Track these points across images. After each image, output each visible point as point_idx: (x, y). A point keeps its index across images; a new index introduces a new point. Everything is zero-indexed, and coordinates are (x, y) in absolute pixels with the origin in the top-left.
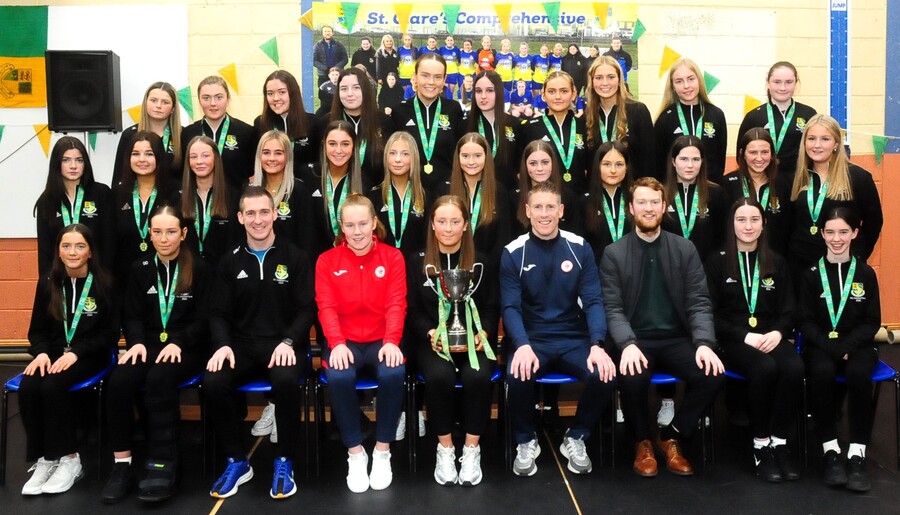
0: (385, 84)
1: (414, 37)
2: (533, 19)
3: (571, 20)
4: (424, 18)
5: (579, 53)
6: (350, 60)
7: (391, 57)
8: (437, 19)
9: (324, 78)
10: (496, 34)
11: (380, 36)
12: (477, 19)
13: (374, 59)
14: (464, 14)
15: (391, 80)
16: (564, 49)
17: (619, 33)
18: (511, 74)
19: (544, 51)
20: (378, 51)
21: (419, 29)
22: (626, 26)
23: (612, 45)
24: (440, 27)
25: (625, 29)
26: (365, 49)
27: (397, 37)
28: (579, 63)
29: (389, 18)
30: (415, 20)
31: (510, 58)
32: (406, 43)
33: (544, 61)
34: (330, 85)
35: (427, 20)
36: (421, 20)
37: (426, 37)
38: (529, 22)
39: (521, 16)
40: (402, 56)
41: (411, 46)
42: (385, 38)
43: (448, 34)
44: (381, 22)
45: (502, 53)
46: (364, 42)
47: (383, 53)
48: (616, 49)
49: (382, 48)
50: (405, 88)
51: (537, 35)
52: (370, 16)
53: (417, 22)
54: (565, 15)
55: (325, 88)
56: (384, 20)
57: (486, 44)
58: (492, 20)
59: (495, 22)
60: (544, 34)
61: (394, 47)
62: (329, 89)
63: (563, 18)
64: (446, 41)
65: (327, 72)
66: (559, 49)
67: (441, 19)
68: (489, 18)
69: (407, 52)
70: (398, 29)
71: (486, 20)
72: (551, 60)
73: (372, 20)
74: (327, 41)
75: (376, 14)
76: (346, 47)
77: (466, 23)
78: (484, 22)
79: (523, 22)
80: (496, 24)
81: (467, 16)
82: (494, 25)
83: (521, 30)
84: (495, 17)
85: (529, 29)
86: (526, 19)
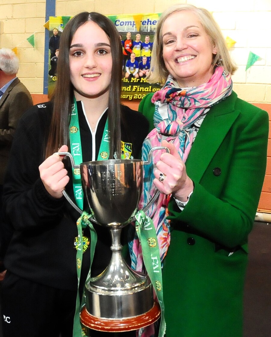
2: (153, 22)
9: (53, 55)
10: (134, 31)
12: (125, 23)
14: (119, 21)
18: (140, 53)
31: (140, 44)
34: (56, 58)
38: (151, 24)
39: (147, 21)
45: (136, 41)
51: (154, 31)
55: (53, 59)
57: (128, 36)
58: (132, 23)
59: (134, 24)
62: (55, 60)
65: (55, 52)
71: (130, 23)
74: (55, 36)
77: (120, 26)
78: (128, 25)
79: (148, 24)
80: (134, 26)
81: (120, 22)
82: (133, 26)
83: (146, 29)
84: (134, 22)
85: (151, 28)
86: (149, 23)
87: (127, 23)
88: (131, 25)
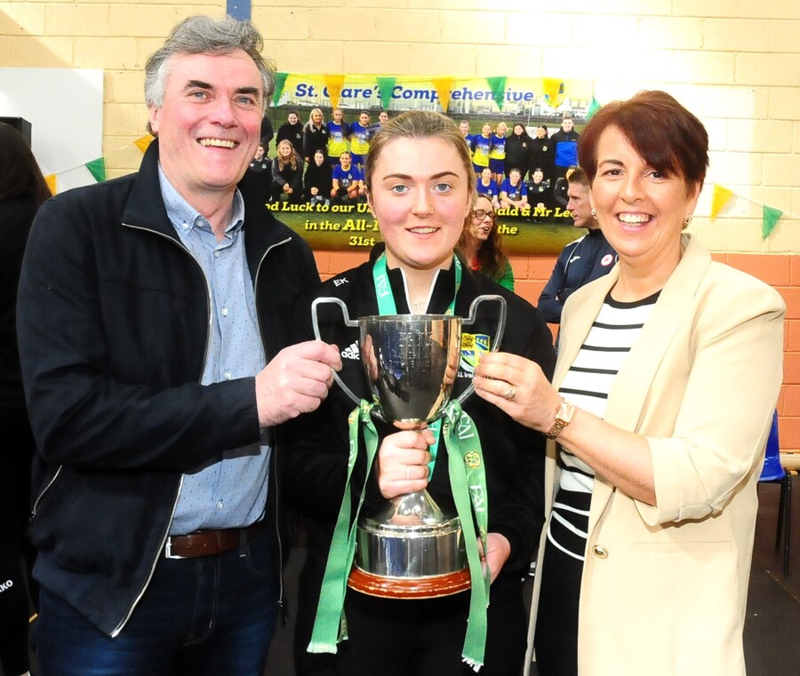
0: (312, 161)
1: (346, 111)
2: (476, 95)
3: (518, 97)
4: (357, 91)
5: (525, 134)
6: (275, 135)
7: (319, 132)
8: (371, 92)
11: (309, 109)
12: (414, 94)
13: (302, 134)
14: (401, 88)
15: (319, 158)
16: (508, 129)
17: (572, 112)
19: (486, 131)
20: (305, 126)
21: (351, 104)
22: (579, 104)
23: (563, 125)
24: (374, 101)
25: (578, 108)
26: (292, 124)
27: (327, 111)
28: (524, 145)
29: (318, 91)
30: (346, 93)
32: (337, 117)
33: (485, 141)
35: (360, 94)
36: (353, 93)
37: (358, 112)
38: (470, 98)
39: (462, 92)
40: (332, 133)
41: (342, 120)
42: (314, 112)
43: (382, 110)
44: (310, 95)
46: (291, 115)
47: (312, 129)
48: (567, 129)
49: (311, 122)
50: (333, 166)
51: (479, 113)
52: (298, 88)
53: (350, 96)
54: (512, 92)
56: (313, 93)
58: (430, 95)
59: (433, 97)
60: (487, 112)
61: (323, 122)
63: (509, 94)
64: (380, 118)
66: (503, 129)
67: (375, 94)
68: (427, 92)
69: (337, 128)
70: (327, 102)
71: (425, 94)
72: (493, 141)
73: (301, 93)
75: (305, 86)
76: (272, 121)
77: (402, 98)
78: (421, 97)
79: (464, 98)
80: (435, 100)
81: (404, 90)
82: (432, 101)
83: (461, 107)
84: (434, 92)
85: (471, 105)
86: (467, 95)
87: (419, 94)
88: (427, 97)
